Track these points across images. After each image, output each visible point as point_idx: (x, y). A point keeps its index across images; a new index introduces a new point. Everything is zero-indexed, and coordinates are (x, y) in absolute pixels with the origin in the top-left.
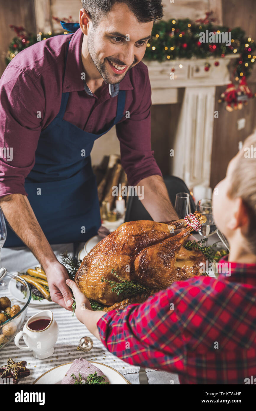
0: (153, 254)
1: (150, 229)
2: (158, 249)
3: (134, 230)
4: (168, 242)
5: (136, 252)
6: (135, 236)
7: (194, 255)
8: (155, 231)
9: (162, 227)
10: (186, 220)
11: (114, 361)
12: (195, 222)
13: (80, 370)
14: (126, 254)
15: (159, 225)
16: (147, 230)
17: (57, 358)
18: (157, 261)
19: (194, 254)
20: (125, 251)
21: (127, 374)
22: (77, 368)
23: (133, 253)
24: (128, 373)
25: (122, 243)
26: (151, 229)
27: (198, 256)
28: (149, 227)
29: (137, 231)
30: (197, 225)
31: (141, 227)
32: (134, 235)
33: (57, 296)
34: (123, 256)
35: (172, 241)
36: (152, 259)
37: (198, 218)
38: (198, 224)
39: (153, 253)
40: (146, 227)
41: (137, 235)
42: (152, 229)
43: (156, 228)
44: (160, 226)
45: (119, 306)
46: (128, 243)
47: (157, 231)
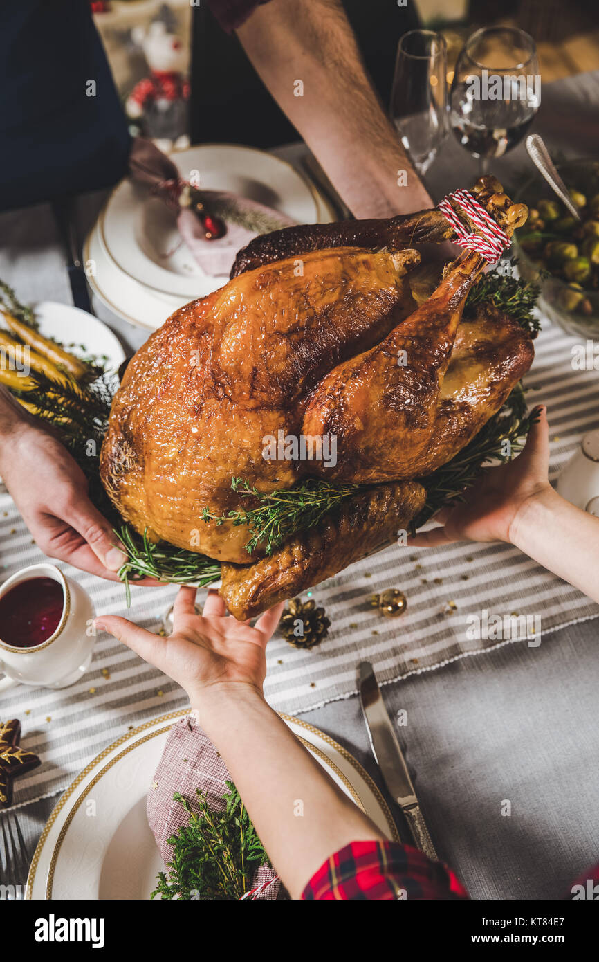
0: (368, 406)
1: (334, 297)
2: (382, 380)
3: (278, 310)
4: (409, 342)
5: (300, 391)
6: (287, 335)
7: (488, 338)
8: (354, 297)
9: (374, 272)
10: (450, 216)
11: (280, 662)
12: (489, 235)
13: (194, 766)
14: (270, 407)
15: (362, 269)
16: (326, 300)
17: (107, 676)
18: (383, 424)
19: (486, 333)
20: (264, 397)
21: (326, 704)
22: (186, 761)
23: (290, 395)
24: (327, 701)
25: (246, 368)
26: (340, 294)
27: (501, 339)
28: (330, 285)
29: (290, 313)
30: (498, 249)
31: (302, 291)
32: (284, 330)
33: (58, 547)
34: (261, 417)
35: (422, 334)
36: (366, 421)
37: (501, 217)
38: (503, 243)
39: (367, 403)
40: (319, 289)
41: (295, 329)
42: (344, 291)
43: (357, 284)
44: (367, 271)
45: (276, 572)
46: (270, 364)
47: (361, 295)
